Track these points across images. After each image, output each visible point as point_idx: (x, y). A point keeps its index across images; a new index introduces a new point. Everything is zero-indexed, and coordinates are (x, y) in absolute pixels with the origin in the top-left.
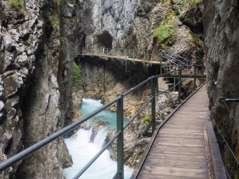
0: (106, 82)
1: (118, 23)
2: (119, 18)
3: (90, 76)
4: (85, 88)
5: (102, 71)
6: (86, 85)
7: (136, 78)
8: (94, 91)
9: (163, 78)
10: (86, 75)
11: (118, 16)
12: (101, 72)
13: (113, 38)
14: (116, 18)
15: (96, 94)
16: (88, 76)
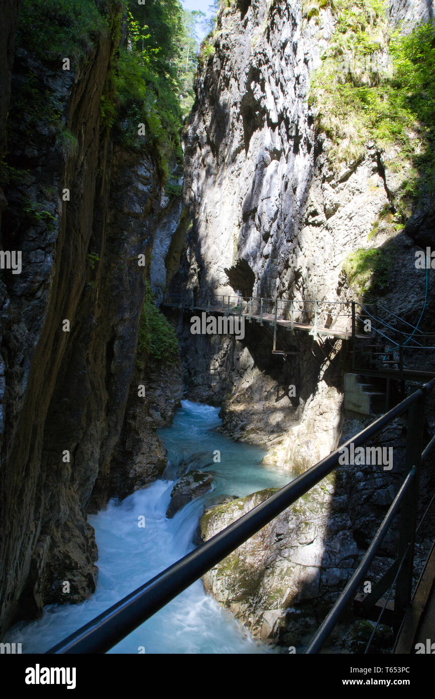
0: (236, 371)
1: (266, 243)
2: (270, 232)
3: (204, 355)
4: (193, 378)
5: (228, 346)
6: (195, 374)
7: (297, 367)
8: (210, 387)
9: (356, 377)
10: (197, 352)
11: (267, 228)
12: (227, 348)
13: (256, 276)
14: (264, 232)
15: (213, 395)
16: (200, 353)
